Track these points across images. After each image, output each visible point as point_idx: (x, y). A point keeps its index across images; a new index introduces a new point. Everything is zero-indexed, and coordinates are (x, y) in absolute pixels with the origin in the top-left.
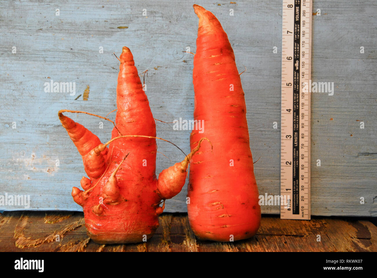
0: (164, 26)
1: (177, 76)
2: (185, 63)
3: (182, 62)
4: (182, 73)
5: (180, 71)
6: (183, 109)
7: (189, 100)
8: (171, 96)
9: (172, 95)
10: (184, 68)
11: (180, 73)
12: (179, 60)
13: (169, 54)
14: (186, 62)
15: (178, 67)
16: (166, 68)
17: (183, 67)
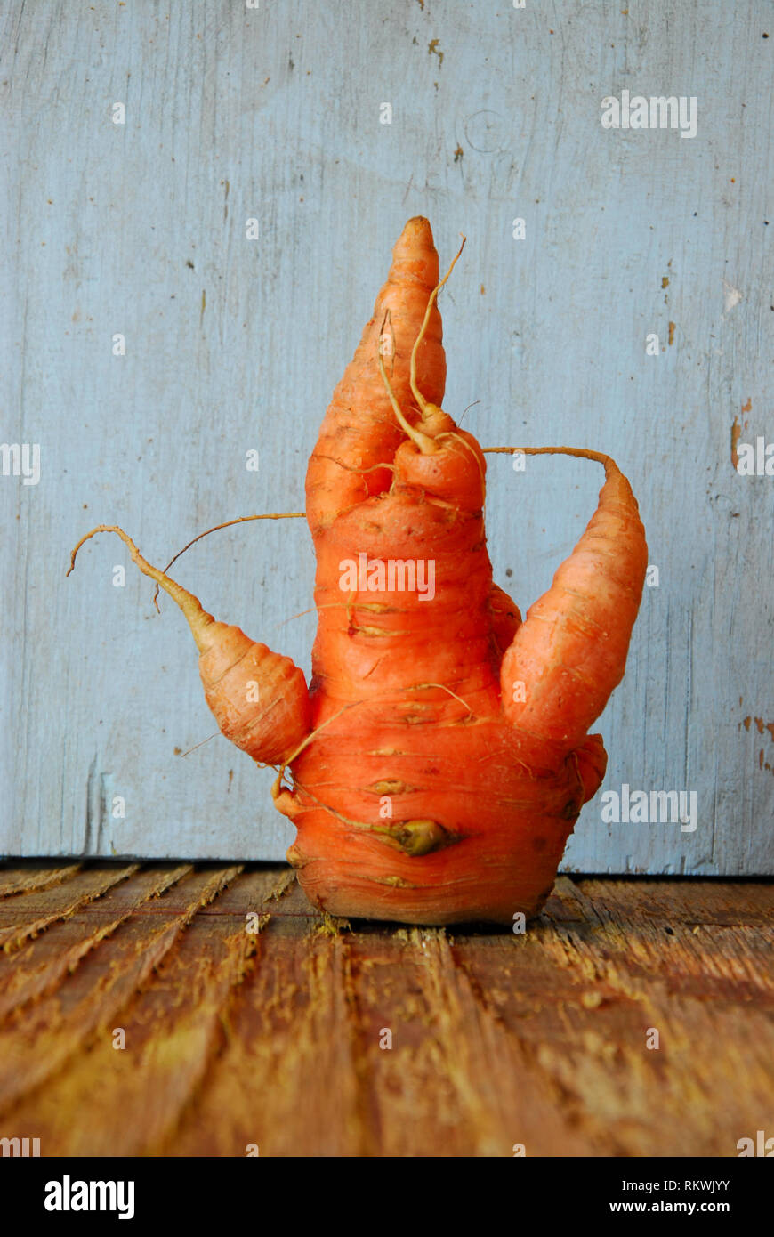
0: (593, 79)
1: (407, 126)
2: (454, 156)
3: (458, 145)
4: (416, 143)
5: (423, 136)
6: (285, 147)
7: (316, 168)
8: (334, 102)
9: (337, 105)
10: (435, 151)
11: (417, 135)
12: (466, 133)
13: (486, 96)
14: (456, 159)
15: (437, 129)
16: (436, 85)
17: (439, 150)
